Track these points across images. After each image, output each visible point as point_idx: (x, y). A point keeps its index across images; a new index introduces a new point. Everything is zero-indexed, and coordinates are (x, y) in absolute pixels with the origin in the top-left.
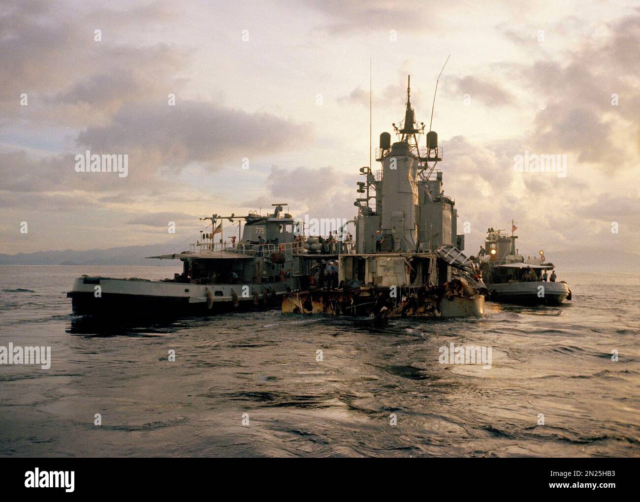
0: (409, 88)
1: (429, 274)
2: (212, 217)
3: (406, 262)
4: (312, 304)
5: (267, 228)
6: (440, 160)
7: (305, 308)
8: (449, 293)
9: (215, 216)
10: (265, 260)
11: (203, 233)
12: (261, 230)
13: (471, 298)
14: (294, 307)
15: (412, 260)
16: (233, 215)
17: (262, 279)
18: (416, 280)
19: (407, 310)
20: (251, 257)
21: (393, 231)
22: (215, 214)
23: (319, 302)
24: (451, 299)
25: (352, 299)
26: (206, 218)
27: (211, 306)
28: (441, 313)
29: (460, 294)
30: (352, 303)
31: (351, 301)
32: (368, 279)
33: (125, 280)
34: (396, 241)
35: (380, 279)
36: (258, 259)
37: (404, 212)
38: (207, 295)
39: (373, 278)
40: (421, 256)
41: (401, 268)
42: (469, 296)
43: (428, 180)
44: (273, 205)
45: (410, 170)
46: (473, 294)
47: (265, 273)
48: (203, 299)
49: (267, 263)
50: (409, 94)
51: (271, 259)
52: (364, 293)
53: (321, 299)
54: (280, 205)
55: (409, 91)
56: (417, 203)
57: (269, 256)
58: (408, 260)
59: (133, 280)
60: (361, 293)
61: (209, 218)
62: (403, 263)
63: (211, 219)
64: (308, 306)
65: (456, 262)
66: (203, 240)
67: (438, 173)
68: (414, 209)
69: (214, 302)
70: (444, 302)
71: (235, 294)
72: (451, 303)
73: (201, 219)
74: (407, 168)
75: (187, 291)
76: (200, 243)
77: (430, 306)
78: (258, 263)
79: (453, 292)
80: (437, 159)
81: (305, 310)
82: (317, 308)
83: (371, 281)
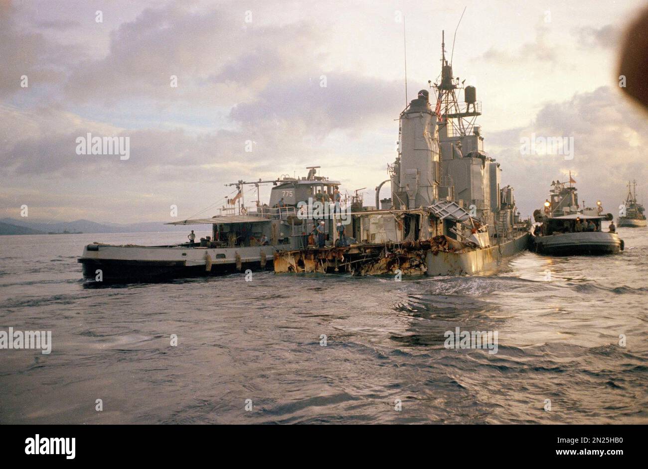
0: (443, 44)
1: (420, 230)
2: (238, 183)
3: (396, 219)
4: (304, 262)
5: (296, 191)
6: (479, 114)
7: (299, 266)
8: (434, 248)
9: (241, 182)
10: (282, 222)
11: (227, 199)
12: (289, 194)
13: (457, 252)
14: (289, 266)
15: (403, 216)
16: (260, 180)
17: (279, 240)
18: (409, 236)
19: (392, 266)
20: (268, 220)
21: (408, 189)
22: (241, 180)
23: (311, 259)
24: (436, 253)
25: (343, 257)
26: (231, 185)
27: (209, 269)
28: (427, 268)
29: (445, 249)
30: (342, 261)
31: (342, 258)
32: (363, 236)
33: (121, 246)
34: (410, 198)
35: (373, 236)
36: (275, 222)
37: (418, 169)
38: (207, 258)
39: (368, 236)
40: (411, 213)
41: (392, 225)
42: (455, 250)
43: (465, 135)
44: (307, 168)
45: (426, 127)
46: (460, 248)
47: (282, 234)
48: (202, 262)
49: (284, 225)
50: (443, 48)
51: (288, 221)
52: (353, 250)
53: (312, 257)
54: (313, 168)
55: (443, 47)
56: (436, 158)
57: (286, 219)
58: (398, 217)
59: (128, 246)
60: (350, 251)
61: (234, 184)
62: (393, 219)
63: (236, 184)
64: (301, 264)
65: (450, 217)
66: (228, 205)
67: (475, 128)
68: (430, 166)
69: (212, 265)
70: (430, 256)
71: (239, 256)
72: (435, 257)
73: (226, 185)
74: (423, 125)
75: (184, 254)
76: (225, 207)
77: (417, 262)
78: (274, 226)
79: (438, 247)
80: (475, 114)
81: (299, 268)
82: (309, 265)
83: (365, 238)
